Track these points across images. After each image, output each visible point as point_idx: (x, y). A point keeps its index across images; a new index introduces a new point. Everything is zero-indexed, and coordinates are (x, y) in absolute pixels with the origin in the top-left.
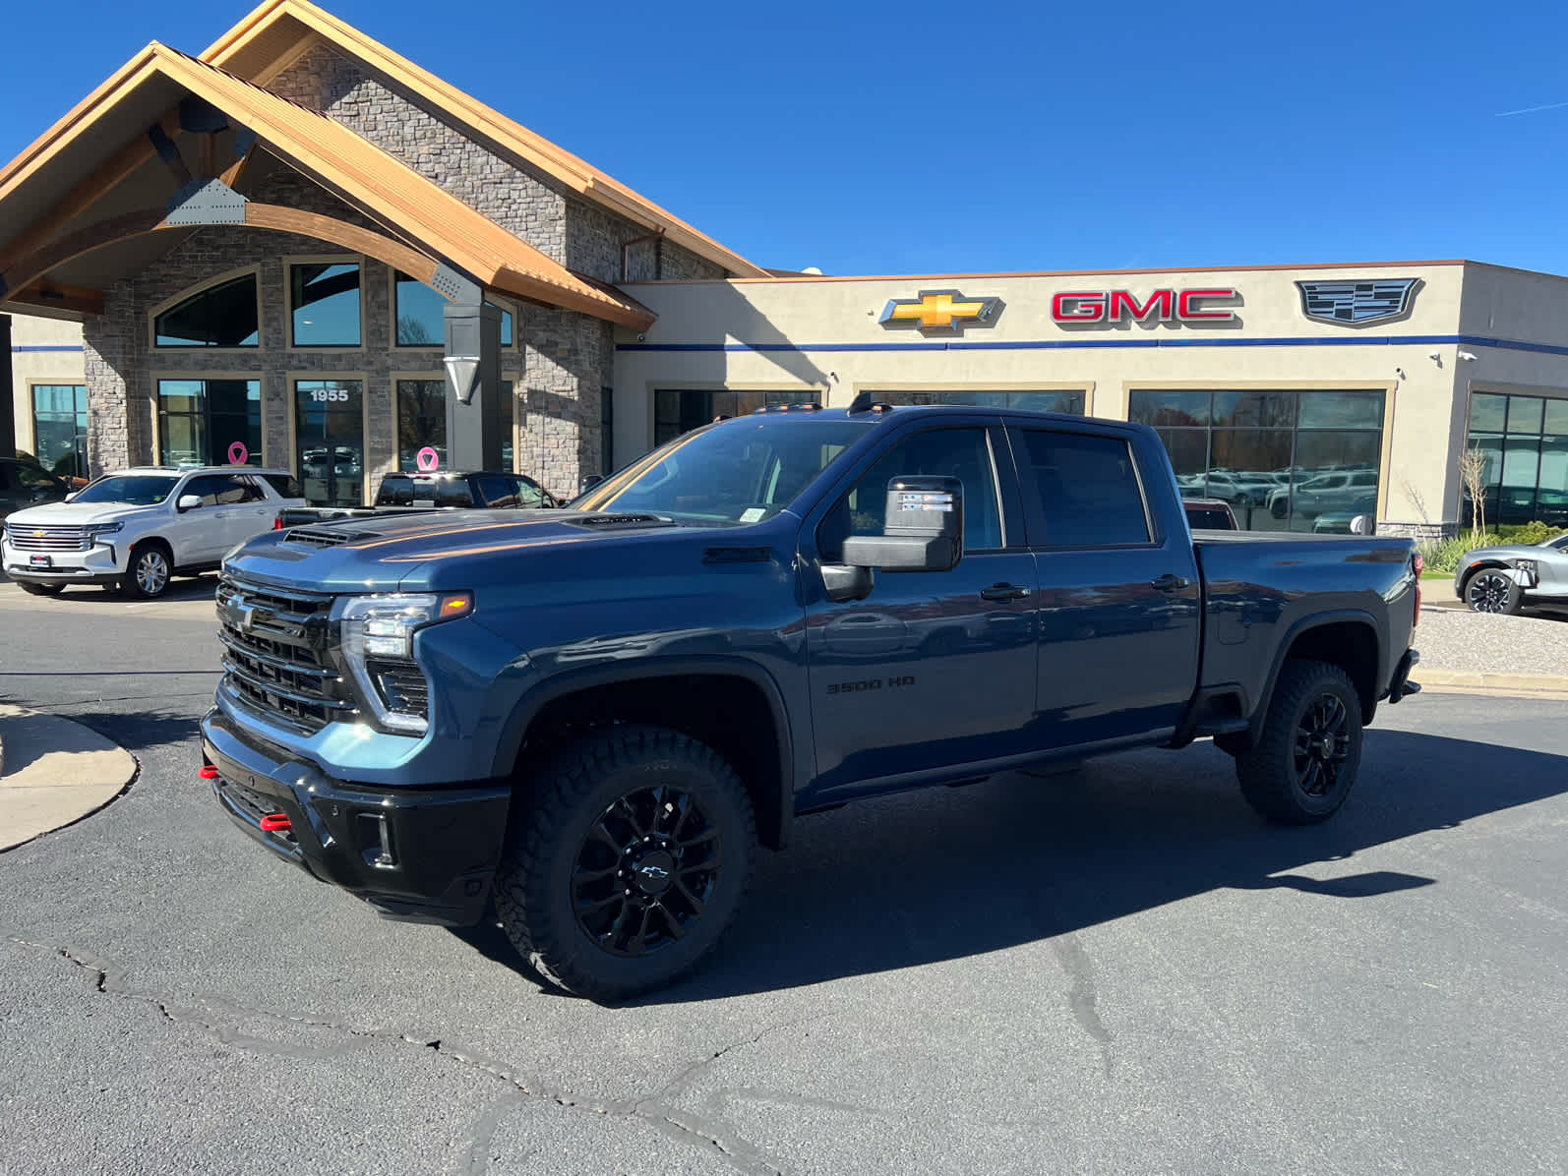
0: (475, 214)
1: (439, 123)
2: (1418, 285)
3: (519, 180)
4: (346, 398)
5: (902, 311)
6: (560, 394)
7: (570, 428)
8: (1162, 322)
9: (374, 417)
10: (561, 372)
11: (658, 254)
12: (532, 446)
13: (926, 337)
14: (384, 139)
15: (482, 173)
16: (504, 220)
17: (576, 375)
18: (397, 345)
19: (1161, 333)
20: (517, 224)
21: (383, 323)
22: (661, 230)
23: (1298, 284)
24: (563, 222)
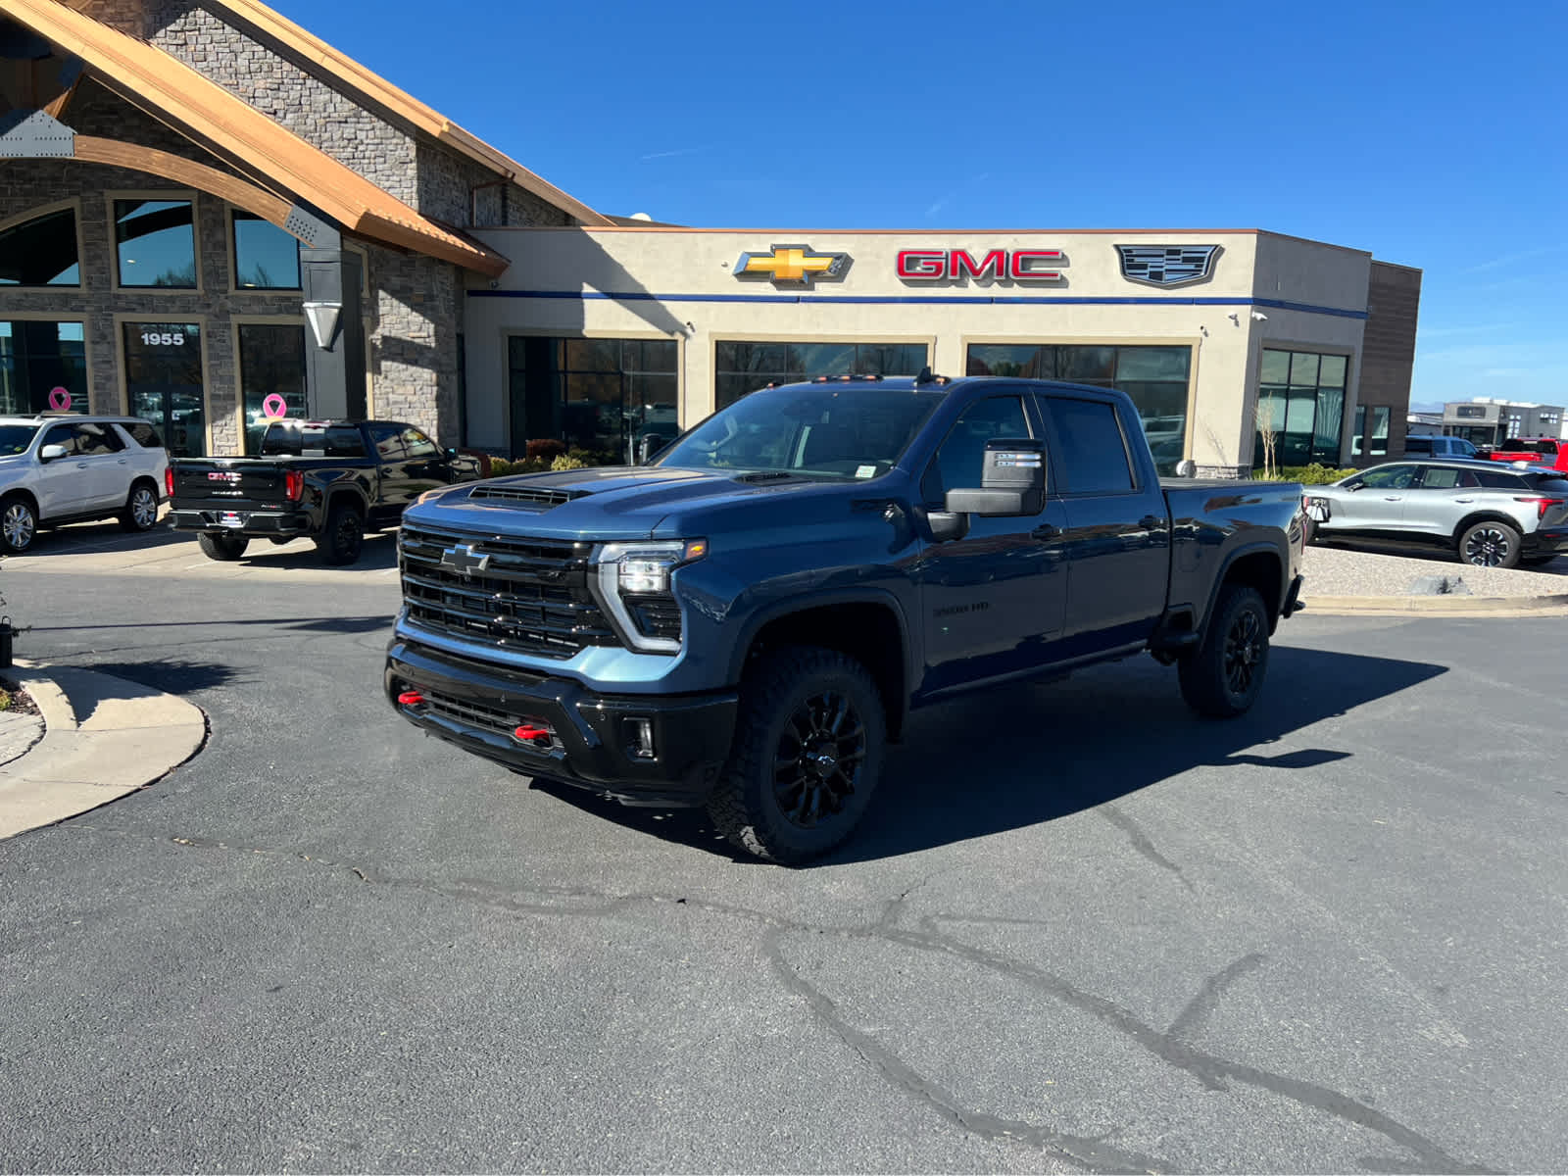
0: (318, 153)
1: (276, 57)
2: (1218, 251)
3: (366, 120)
4: (182, 342)
5: (756, 263)
6: (417, 341)
7: (428, 375)
8: (996, 281)
9: (213, 362)
10: (416, 318)
11: (504, 198)
12: (387, 393)
13: (779, 289)
14: (215, 71)
15: (325, 111)
16: (351, 161)
17: (432, 321)
18: (237, 288)
19: (996, 290)
20: (365, 166)
21: (220, 264)
22: (510, 176)
23: (1117, 247)
24: (414, 165)
